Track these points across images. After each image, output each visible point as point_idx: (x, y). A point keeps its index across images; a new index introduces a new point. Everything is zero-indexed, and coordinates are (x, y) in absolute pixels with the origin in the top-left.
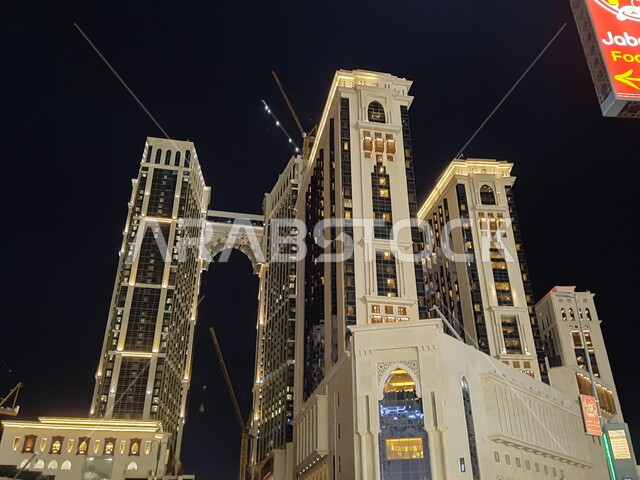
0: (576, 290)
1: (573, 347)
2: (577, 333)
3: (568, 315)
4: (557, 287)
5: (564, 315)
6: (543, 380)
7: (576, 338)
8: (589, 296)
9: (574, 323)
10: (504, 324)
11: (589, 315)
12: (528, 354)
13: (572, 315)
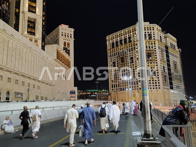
0: (68, 27)
1: (63, 46)
2: (65, 42)
3: (64, 35)
4: (62, 24)
5: (62, 35)
6: (42, 49)
7: (65, 43)
8: (73, 30)
9: (65, 39)
10: (29, 21)
11: (71, 37)
12: (37, 36)
13: (65, 35)
